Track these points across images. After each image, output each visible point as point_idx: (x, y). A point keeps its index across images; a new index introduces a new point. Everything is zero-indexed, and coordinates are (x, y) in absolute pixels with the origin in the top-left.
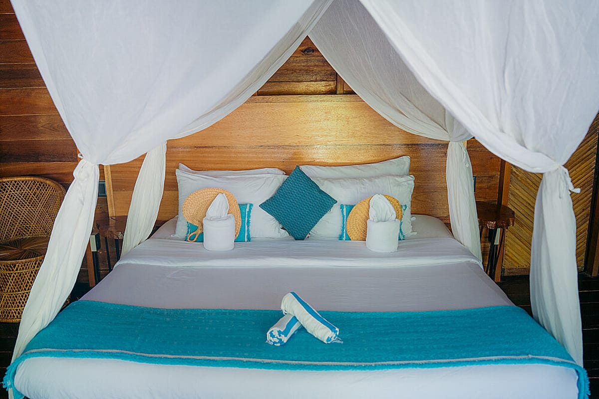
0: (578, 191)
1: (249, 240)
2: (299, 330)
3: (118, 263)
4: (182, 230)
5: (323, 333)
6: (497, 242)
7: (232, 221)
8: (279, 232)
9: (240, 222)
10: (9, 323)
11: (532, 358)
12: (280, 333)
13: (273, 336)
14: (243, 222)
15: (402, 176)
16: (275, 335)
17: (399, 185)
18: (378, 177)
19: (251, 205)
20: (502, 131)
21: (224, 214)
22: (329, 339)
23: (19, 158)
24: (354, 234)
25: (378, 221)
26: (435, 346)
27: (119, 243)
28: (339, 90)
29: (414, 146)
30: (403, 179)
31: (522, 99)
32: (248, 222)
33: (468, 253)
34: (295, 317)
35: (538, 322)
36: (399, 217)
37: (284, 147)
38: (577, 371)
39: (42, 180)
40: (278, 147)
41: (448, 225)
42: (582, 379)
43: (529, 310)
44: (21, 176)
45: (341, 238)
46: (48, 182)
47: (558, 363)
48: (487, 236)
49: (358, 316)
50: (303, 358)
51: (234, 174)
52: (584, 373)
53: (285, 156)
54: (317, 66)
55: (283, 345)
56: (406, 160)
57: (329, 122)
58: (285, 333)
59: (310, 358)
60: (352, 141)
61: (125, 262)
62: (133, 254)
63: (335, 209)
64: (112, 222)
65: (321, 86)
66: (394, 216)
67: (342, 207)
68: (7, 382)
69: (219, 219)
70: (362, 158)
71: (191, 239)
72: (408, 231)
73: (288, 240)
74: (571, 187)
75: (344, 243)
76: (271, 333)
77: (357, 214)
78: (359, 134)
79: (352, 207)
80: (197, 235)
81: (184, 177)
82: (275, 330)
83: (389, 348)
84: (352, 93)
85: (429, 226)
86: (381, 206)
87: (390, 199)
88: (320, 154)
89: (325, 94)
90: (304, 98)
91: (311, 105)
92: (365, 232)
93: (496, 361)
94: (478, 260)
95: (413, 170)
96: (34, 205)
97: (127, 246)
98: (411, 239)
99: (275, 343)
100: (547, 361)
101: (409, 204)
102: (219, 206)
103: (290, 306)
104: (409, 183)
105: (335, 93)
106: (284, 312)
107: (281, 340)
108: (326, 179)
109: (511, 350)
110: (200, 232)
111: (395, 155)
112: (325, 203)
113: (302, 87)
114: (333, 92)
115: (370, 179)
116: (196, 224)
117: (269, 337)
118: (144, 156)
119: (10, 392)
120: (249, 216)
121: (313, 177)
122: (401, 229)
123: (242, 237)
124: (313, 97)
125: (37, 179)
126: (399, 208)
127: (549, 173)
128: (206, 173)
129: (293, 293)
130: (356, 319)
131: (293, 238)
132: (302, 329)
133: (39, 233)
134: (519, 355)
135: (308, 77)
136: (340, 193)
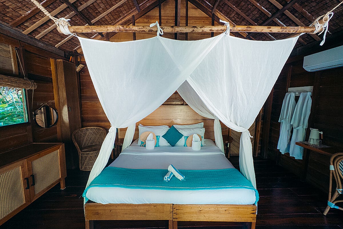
0: (252, 137)
1: (159, 146)
2: (173, 176)
3: (120, 154)
4: (139, 143)
5: (180, 177)
6: (228, 147)
7: (154, 141)
8: (167, 144)
9: (156, 141)
10: (86, 171)
11: (241, 187)
12: (167, 177)
13: (166, 179)
14: (157, 141)
15: (201, 128)
16: (166, 178)
17: (201, 131)
18: (195, 128)
19: (160, 136)
20: (231, 121)
21: (152, 139)
22: (182, 179)
23: (93, 121)
24: (188, 145)
25: (195, 142)
26: (213, 182)
27: (121, 147)
28: (184, 104)
29: (205, 120)
30: (202, 129)
31: (236, 113)
32: (159, 141)
33: (221, 151)
34: (172, 172)
35: (242, 174)
36: (201, 140)
37: (169, 119)
38: (255, 191)
39: (99, 128)
40: (167, 119)
41: (214, 142)
42: (257, 194)
43: (239, 170)
44: (93, 127)
45: (184, 146)
46: (101, 128)
47: (249, 188)
48: (225, 145)
49: (190, 171)
50: (174, 186)
51: (155, 127)
52: (257, 191)
53: (169, 122)
54: (178, 97)
55: (169, 181)
56: (203, 123)
57: (181, 113)
58: (169, 178)
59: (177, 186)
60: (188, 118)
61: (123, 154)
62: (125, 151)
63: (183, 137)
64: (119, 140)
65: (179, 103)
66: (200, 140)
67: (185, 137)
68: (84, 195)
69: (150, 140)
70: (190, 123)
71: (142, 146)
72: (203, 144)
73: (169, 146)
74: (250, 136)
75: (185, 147)
76: (165, 178)
77: (189, 139)
78: (190, 116)
79: (188, 137)
80: (144, 145)
81: (140, 127)
82: (166, 177)
83: (199, 182)
84: (187, 105)
85: (210, 142)
86: (196, 137)
87: (199, 135)
88: (178, 121)
89: (180, 105)
90: (175, 106)
91: (177, 108)
92: (191, 144)
93: (231, 187)
94: (223, 153)
95: (204, 127)
96: (96, 135)
97: (123, 148)
98: (204, 146)
99: (166, 181)
100: (246, 188)
101: (204, 137)
102: (150, 137)
103: (171, 169)
104: (204, 130)
105: (183, 105)
106: (169, 171)
107: (168, 180)
108: (181, 129)
109: (235, 184)
110: (145, 144)
111: (200, 122)
112: (181, 136)
113: (174, 103)
114: (182, 105)
115: (193, 129)
116: (144, 141)
117: (164, 179)
118: (127, 127)
119: (84, 198)
120: (159, 140)
121: (177, 128)
122: (201, 143)
123: (157, 146)
124: (177, 106)
125: (98, 127)
126: (201, 138)
127: (244, 132)
128: (147, 126)
129: (171, 165)
130: (190, 172)
131: (171, 146)
132: (174, 176)
133: (97, 143)
134: (238, 186)
135: (176, 100)
136: (185, 133)
